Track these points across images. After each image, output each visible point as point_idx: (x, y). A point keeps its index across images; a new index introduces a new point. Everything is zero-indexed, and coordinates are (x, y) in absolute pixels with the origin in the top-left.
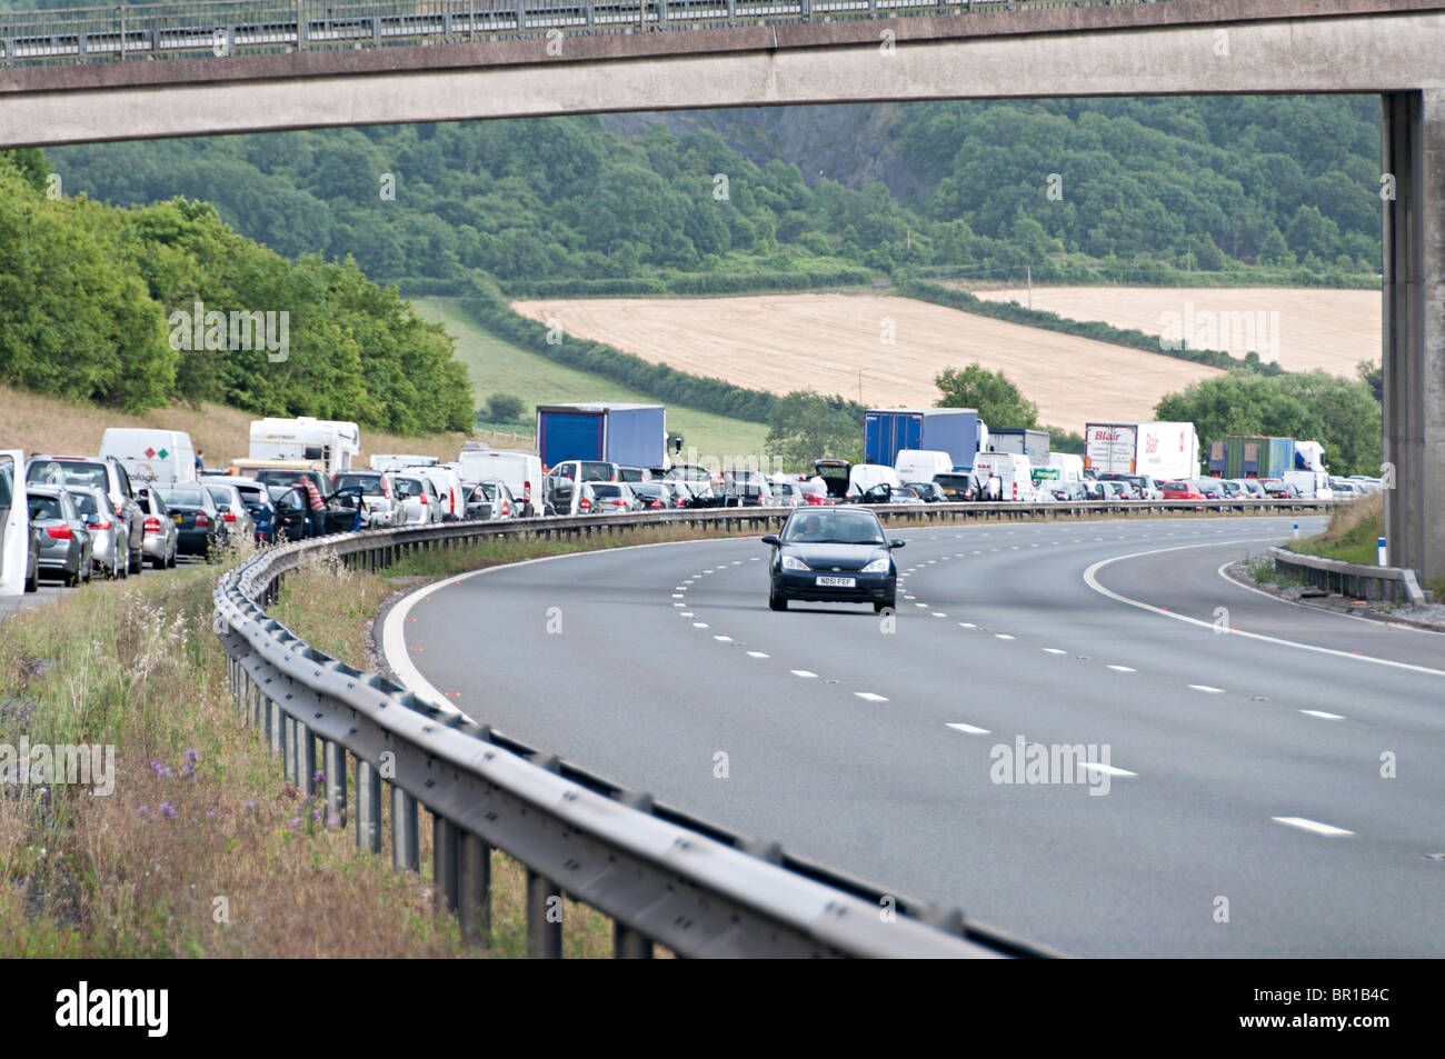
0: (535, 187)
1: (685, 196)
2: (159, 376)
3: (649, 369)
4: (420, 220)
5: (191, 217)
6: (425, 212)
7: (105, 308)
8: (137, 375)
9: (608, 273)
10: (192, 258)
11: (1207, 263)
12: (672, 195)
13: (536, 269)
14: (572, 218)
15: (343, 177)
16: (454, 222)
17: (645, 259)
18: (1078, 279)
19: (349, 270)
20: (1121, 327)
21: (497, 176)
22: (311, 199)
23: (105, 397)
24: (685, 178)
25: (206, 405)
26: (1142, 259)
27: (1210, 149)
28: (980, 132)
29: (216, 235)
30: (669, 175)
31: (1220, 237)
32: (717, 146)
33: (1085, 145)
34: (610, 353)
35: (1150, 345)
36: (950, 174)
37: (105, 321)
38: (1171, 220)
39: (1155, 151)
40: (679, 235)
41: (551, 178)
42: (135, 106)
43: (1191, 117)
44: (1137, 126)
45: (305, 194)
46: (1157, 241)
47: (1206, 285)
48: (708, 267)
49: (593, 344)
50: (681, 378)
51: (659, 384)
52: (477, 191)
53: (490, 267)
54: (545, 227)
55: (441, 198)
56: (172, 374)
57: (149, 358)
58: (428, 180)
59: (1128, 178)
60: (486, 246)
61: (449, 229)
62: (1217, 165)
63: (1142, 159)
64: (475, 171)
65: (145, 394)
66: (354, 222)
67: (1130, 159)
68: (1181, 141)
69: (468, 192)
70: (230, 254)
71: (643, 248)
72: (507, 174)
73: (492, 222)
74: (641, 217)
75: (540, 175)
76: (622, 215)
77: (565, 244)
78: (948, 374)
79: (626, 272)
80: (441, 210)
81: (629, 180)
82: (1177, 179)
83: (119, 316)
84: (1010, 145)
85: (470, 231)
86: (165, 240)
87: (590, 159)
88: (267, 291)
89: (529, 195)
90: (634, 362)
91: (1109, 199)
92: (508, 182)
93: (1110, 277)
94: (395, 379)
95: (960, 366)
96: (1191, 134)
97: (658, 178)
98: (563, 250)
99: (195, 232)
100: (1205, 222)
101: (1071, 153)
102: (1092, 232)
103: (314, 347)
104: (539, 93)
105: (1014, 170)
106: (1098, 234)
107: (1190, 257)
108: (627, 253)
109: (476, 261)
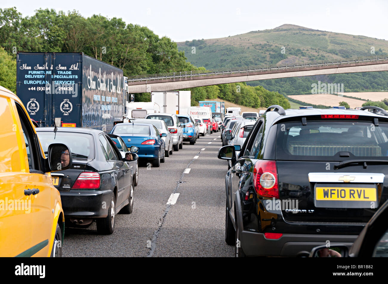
0: (290, 83)
1: (306, 84)
2: (259, 104)
3: (303, 103)
4: (278, 87)
5: (260, 88)
6: (278, 86)
7: (253, 97)
8: (257, 104)
9: (298, 92)
10: (261, 92)
11: (363, 90)
12: (304, 84)
13: (290, 92)
14: (294, 87)
15: (269, 83)
16: (281, 87)
17: (302, 91)
18: (349, 92)
19: (277, 93)
20: (354, 97)
21: (285, 82)
22: (266, 85)
23: (253, 107)
24: (306, 82)
25: (263, 107)
26: (355, 89)
27: (363, 77)
28: (337, 76)
29: (263, 89)
30: (304, 82)
31: (364, 87)
32: (309, 79)
33: (349, 77)
34: (298, 101)
35: (360, 99)
36: (334, 81)
37: (253, 99)
38: (359, 85)
39: (357, 78)
40: (305, 88)
41: (291, 82)
42: (269, 76)
43: (361, 74)
44: (355, 75)
45: (265, 85)
46: (357, 87)
47: (362, 92)
48: (309, 91)
49: (296, 100)
50: (306, 103)
51: (304, 104)
52: (284, 84)
53: (285, 92)
54: (291, 88)
55: (280, 85)
56: (260, 104)
57: (258, 103)
58: (278, 83)
59: (354, 81)
60: (285, 90)
61: (281, 88)
62: (364, 79)
63: (356, 79)
64: (283, 82)
65: (257, 106)
66: (271, 88)
67: (354, 79)
68: (360, 77)
69: (283, 84)
70: (265, 92)
71: (301, 90)
72: (287, 82)
73: (285, 87)
74: (301, 86)
75: (290, 82)
76: (299, 86)
77: (293, 89)
78: (340, 102)
79: (300, 92)
80: (280, 86)
81: (300, 82)
82: (359, 81)
83: (255, 98)
84: (341, 77)
85: (283, 88)
86: (258, 90)
87: (296, 80)
88: (269, 95)
89: (289, 84)
90: (301, 102)
91: (352, 83)
92: (287, 83)
93: (352, 91)
94: (283, 104)
95: (341, 102)
96: (361, 76)
97: (303, 82)
98: (293, 90)
99: (261, 89)
100: (362, 85)
101: (348, 78)
102: (350, 87)
103: (274, 101)
104: (312, 73)
105: (341, 80)
106: (351, 87)
107: (361, 89)
108: (300, 90)
109: (284, 92)
